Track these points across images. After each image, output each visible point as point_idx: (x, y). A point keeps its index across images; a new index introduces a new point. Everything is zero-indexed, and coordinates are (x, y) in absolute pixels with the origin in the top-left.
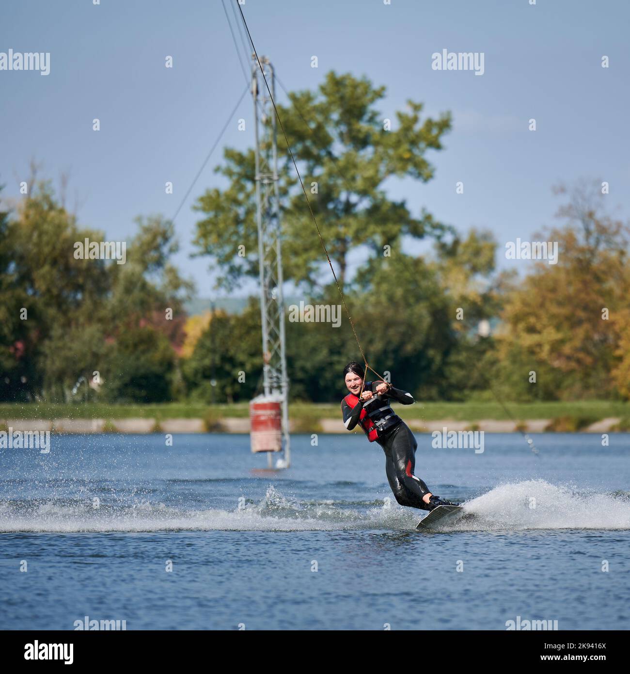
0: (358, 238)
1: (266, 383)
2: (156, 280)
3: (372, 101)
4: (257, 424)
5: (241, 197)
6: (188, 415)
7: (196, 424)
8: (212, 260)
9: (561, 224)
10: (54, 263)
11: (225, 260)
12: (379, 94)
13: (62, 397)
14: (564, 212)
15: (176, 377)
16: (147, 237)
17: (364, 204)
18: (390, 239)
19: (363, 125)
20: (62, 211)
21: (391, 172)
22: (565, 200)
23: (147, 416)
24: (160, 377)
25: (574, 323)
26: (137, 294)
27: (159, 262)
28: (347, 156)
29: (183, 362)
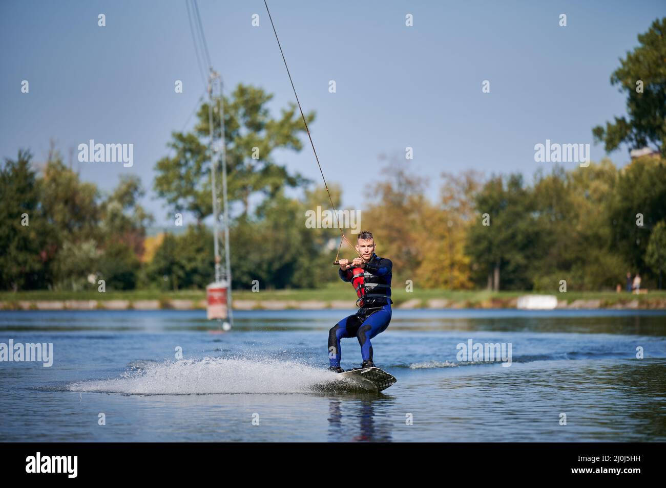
0: (255, 188)
1: (217, 275)
2: (129, 213)
3: (264, 102)
4: (212, 301)
5: (183, 162)
6: (150, 298)
7: (155, 304)
8: (163, 201)
9: (384, 179)
10: (66, 202)
11: (173, 201)
12: (270, 98)
13: (69, 287)
14: (386, 171)
15: (142, 275)
16: (124, 188)
17: (260, 166)
18: (277, 188)
19: (260, 118)
20: (70, 171)
21: (277, 145)
22: (386, 164)
23: (124, 298)
24: (131, 274)
25: (391, 240)
26: (118, 222)
27: (131, 203)
28: (249, 136)
29: (146, 265)
